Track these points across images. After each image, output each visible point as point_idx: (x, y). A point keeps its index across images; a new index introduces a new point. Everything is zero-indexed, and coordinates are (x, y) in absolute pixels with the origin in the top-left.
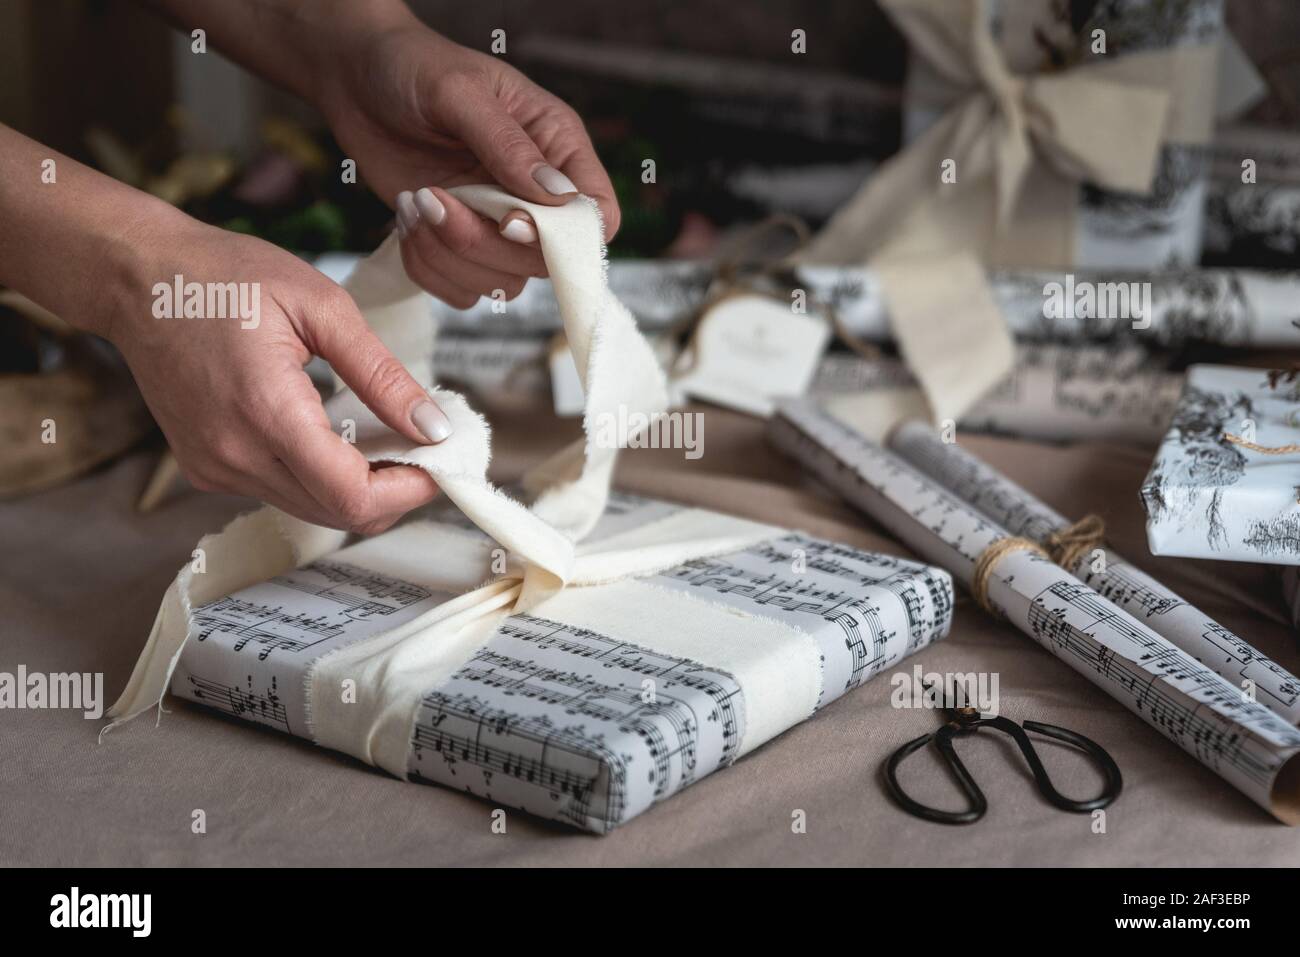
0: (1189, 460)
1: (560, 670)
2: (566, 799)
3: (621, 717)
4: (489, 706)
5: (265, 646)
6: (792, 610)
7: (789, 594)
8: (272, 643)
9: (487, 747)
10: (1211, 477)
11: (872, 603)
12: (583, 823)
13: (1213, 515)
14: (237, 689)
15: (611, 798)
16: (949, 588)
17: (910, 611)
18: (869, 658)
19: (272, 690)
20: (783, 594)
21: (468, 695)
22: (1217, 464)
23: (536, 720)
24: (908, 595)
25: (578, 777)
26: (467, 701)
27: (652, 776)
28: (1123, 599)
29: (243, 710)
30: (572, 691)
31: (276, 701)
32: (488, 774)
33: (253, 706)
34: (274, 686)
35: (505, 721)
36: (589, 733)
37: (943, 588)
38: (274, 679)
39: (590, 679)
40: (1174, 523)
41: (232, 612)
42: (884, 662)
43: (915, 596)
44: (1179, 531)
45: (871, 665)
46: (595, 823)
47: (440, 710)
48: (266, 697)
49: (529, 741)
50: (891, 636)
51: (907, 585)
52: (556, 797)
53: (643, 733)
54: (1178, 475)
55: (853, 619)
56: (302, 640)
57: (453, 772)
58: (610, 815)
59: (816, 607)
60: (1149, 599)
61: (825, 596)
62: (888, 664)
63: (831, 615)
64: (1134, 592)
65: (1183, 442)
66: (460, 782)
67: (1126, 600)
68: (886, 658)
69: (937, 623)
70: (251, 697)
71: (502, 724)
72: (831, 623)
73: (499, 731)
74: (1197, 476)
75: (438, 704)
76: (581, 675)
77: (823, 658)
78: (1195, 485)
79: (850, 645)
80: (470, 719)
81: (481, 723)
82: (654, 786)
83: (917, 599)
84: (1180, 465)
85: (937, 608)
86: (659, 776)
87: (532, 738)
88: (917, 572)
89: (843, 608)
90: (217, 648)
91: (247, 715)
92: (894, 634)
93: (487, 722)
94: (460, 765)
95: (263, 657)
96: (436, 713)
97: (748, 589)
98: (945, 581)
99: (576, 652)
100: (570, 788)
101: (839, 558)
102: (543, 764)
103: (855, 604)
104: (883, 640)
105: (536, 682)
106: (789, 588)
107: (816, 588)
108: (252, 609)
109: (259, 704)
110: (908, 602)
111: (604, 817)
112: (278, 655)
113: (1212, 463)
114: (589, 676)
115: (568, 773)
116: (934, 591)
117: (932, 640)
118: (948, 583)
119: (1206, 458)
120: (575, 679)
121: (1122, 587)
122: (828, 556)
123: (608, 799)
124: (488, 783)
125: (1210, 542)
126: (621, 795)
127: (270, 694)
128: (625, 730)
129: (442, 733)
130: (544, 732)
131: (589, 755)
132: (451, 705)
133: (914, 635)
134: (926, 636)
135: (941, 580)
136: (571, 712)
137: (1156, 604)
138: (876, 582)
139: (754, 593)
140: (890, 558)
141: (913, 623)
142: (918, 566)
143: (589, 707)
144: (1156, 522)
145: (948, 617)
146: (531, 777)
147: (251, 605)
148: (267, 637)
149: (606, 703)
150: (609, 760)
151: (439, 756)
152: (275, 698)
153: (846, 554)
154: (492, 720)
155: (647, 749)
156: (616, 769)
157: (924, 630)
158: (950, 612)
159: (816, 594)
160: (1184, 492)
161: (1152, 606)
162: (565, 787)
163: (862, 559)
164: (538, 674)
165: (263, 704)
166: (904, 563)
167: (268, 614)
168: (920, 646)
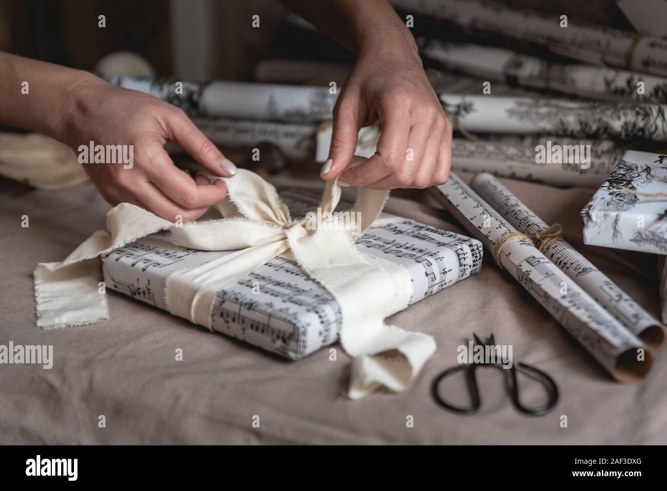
0: (609, 198)
1: (283, 281)
2: (279, 343)
3: (308, 304)
4: (245, 297)
5: (145, 265)
6: (400, 257)
7: (401, 249)
8: (149, 263)
9: (243, 317)
10: (617, 207)
11: (440, 255)
12: (286, 354)
13: (615, 226)
14: (132, 285)
15: (299, 343)
16: (481, 249)
17: (459, 259)
18: (437, 281)
19: (148, 286)
20: (397, 249)
21: (237, 291)
22: (623, 201)
23: (267, 304)
24: (458, 251)
25: (284, 333)
26: (236, 294)
27: (320, 334)
28: (566, 267)
29: (135, 295)
30: (286, 291)
31: (150, 291)
32: (244, 330)
33: (139, 293)
34: (149, 284)
35: (252, 304)
36: (291, 311)
37: (478, 249)
38: (149, 280)
39: (296, 286)
40: (596, 229)
41: (133, 248)
42: (445, 284)
43: (463, 252)
44: (599, 233)
45: (438, 285)
46: (292, 355)
47: (222, 298)
48: (145, 289)
49: (263, 315)
50: (449, 271)
51: (459, 247)
52: (274, 341)
53: (317, 312)
54: (601, 205)
55: (429, 262)
56: (163, 263)
57: (228, 328)
58: (298, 350)
59: (412, 256)
60: (578, 268)
61: (417, 250)
62: (447, 285)
63: (419, 260)
64: (571, 264)
65: (609, 189)
66: (231, 333)
67: (568, 268)
68: (447, 281)
69: (474, 266)
70: (139, 289)
71: (251, 306)
72: (418, 264)
73: (249, 309)
74: (610, 206)
75: (223, 296)
76: (292, 284)
77: (412, 280)
78: (608, 210)
79: (427, 275)
80: (235, 303)
81: (241, 305)
82: (321, 338)
83: (464, 254)
84: (604, 200)
85: (474, 259)
86: (325, 334)
87: (264, 313)
88: (466, 241)
89: (425, 257)
90: (124, 265)
91: (137, 297)
92: (451, 270)
93: (243, 304)
94: (232, 324)
95: (144, 270)
96: (220, 299)
97: (380, 246)
98: (479, 245)
99: (292, 273)
100: (280, 338)
101: (428, 233)
102: (268, 326)
103: (431, 255)
104: (445, 273)
105: (270, 287)
106: (401, 246)
107: (414, 247)
108: (142, 247)
109: (142, 292)
110: (459, 255)
111: (296, 352)
112: (151, 269)
113: (620, 200)
114: (296, 285)
115: (279, 331)
116: (473, 250)
117: (471, 274)
118: (480, 247)
119: (618, 198)
120: (289, 286)
121: (566, 261)
122: (423, 232)
123: (297, 343)
124: (244, 333)
125: (613, 239)
126: (304, 342)
127: (147, 287)
128: (308, 311)
129: (223, 309)
130: (270, 310)
131: (289, 322)
132: (228, 296)
133: (461, 271)
134: (468, 272)
135: (477, 245)
136: (284, 301)
137: (581, 270)
138: (444, 245)
139: (384, 248)
140: (453, 234)
141: (461, 265)
142: (466, 238)
143: (293, 299)
144: (587, 228)
145: (479, 263)
146: (263, 331)
147: (143, 245)
148: (147, 260)
149: (302, 298)
150: (299, 325)
151: (222, 320)
152: (149, 289)
153: (432, 231)
154: (246, 304)
155: (319, 320)
156: (302, 329)
157: (467, 269)
158: (481, 261)
159: (414, 249)
160: (602, 213)
161: (579, 271)
162: (278, 337)
163: (439, 233)
164: (272, 283)
165: (144, 292)
166: (459, 236)
167: (150, 250)
168: (465, 277)
